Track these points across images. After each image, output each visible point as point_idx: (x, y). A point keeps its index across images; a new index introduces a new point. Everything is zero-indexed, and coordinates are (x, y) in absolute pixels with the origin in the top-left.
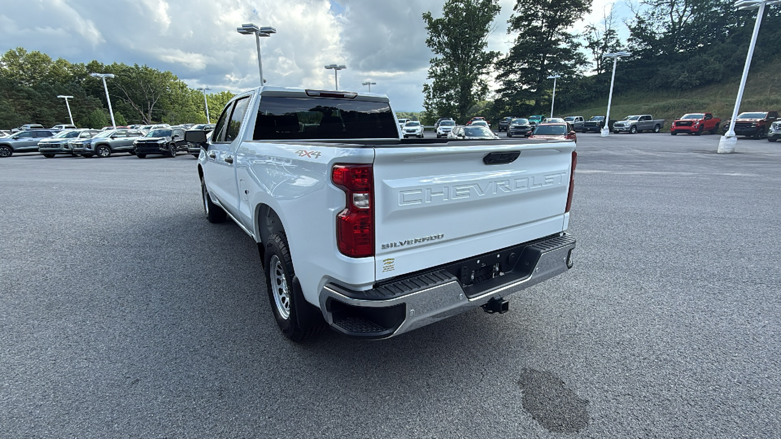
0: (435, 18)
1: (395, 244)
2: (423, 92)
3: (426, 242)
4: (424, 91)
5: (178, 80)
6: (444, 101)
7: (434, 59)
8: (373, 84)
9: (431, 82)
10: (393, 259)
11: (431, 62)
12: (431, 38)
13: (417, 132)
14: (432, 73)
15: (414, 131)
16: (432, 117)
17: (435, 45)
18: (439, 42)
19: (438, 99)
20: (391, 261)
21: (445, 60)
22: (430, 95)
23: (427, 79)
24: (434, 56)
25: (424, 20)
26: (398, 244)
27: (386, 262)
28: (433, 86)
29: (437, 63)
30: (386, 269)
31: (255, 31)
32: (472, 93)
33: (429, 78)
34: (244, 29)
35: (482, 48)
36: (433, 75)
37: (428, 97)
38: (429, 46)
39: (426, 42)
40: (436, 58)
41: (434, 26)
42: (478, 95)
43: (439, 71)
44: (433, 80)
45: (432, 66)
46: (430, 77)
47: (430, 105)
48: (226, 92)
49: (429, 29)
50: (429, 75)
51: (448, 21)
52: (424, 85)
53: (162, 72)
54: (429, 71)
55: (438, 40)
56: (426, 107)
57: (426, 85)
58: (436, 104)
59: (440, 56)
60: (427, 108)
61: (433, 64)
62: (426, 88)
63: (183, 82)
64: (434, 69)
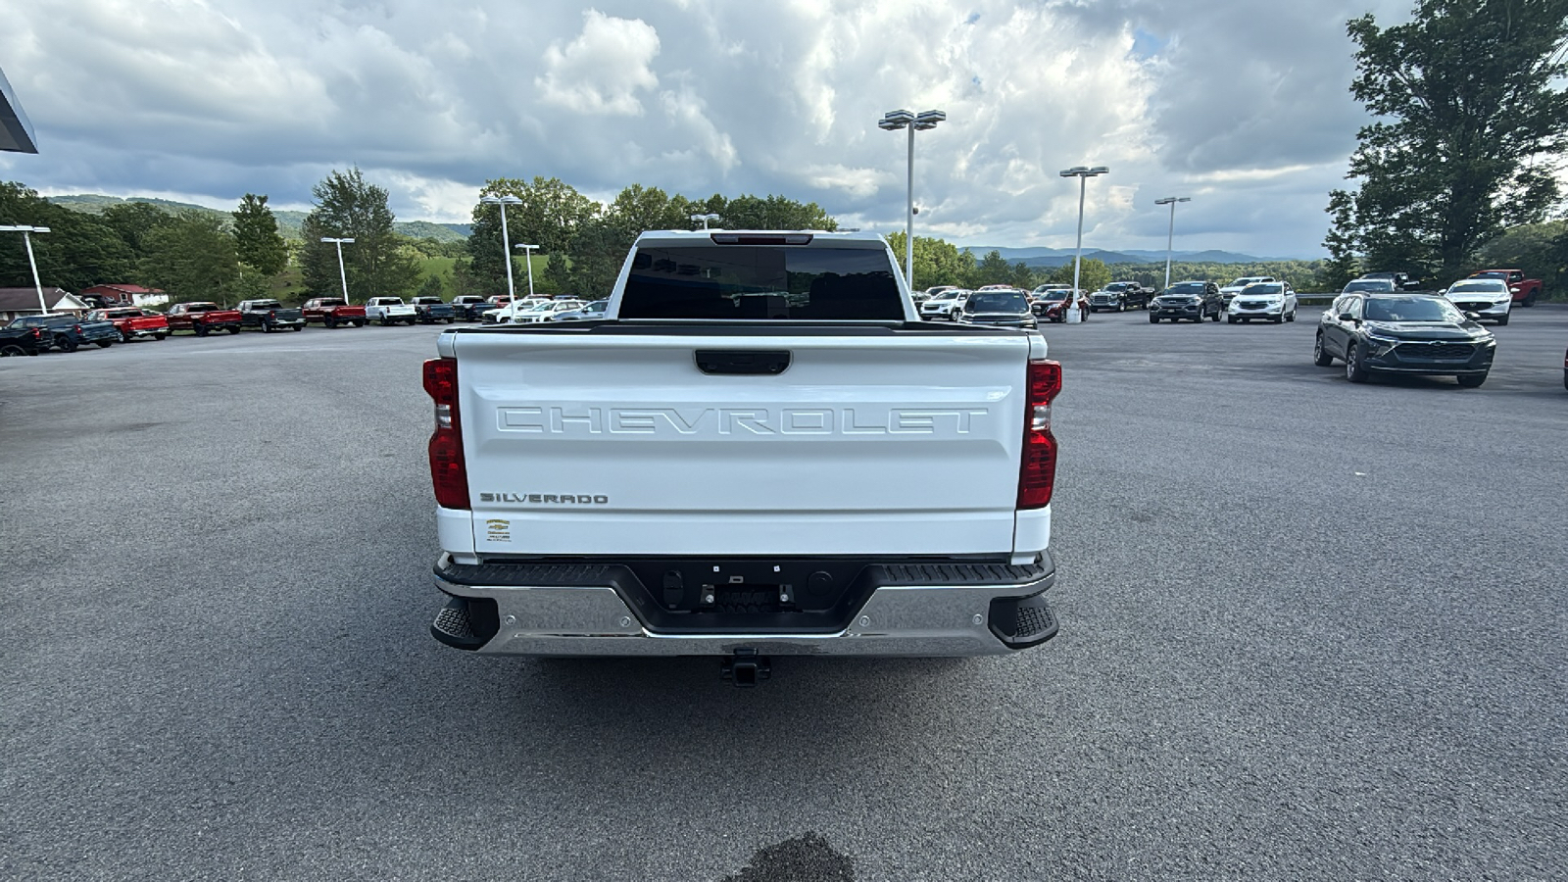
0: (1383, 26)
1: (505, 496)
2: (1328, 210)
3: (568, 504)
4: (1333, 208)
5: (825, 218)
6: (1391, 230)
7: (1370, 127)
8: (1181, 200)
9: (1356, 186)
10: (508, 522)
11: (1361, 136)
12: (1367, 78)
13: (1272, 306)
14: (1358, 164)
15: (1262, 305)
16: (1349, 271)
17: (1381, 91)
18: (1393, 84)
19: (1371, 227)
20: (503, 525)
21: (1408, 129)
22: (1347, 218)
23: (1346, 178)
24: (1372, 119)
25: (1352, 37)
26: (510, 498)
27: (493, 524)
28: (1359, 195)
29: (1380, 137)
30: (492, 536)
31: (907, 121)
32: (1494, 205)
33: (1352, 176)
34: (888, 121)
35: (1543, 81)
36: (1365, 166)
37: (1339, 222)
38: (1361, 97)
39: (1351, 90)
40: (1379, 124)
41: (1380, 47)
42: (1515, 209)
43: (1383, 156)
44: (1365, 179)
45: (1364, 146)
46: (1353, 174)
47: (1344, 241)
48: (899, 234)
49: (1363, 55)
50: (1351, 169)
51: (1427, 28)
52: (1331, 195)
53: (804, 205)
54: (1352, 159)
55: (1389, 78)
56: (1330, 247)
57: (1336, 194)
58: (1364, 239)
59: (1392, 119)
60: (1336, 250)
61: (1367, 141)
62: (1340, 200)
63: (832, 220)
64: (1369, 151)
